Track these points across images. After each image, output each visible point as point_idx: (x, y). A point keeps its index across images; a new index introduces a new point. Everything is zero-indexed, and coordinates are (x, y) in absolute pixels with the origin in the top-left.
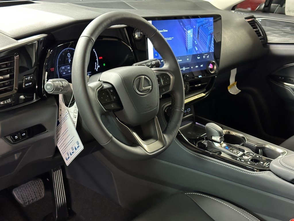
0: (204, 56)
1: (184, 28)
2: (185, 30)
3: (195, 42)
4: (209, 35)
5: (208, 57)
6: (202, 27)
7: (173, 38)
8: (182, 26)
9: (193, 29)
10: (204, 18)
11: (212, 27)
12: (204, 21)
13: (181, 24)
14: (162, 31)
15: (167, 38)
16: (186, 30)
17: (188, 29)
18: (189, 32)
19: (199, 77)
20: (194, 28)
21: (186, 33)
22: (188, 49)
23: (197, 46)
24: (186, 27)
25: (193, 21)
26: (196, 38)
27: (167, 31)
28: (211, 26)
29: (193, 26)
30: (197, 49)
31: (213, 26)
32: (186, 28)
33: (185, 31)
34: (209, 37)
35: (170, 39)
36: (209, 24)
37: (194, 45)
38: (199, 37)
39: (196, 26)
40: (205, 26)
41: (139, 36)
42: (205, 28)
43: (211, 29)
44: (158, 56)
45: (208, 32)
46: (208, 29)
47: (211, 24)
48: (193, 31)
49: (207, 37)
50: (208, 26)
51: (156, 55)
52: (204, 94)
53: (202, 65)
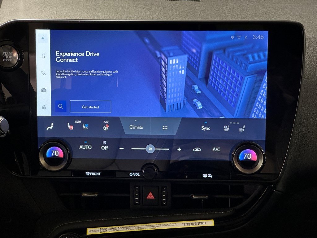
0: (225, 127)
1: (158, 53)
2: (159, 56)
3: (196, 88)
4: (250, 74)
5: (241, 130)
6: (221, 51)
7: (116, 72)
8: (151, 47)
9: (189, 55)
10: (233, 32)
11: (261, 54)
12: (233, 37)
13: (147, 41)
14: (83, 54)
15: (98, 72)
16: (163, 57)
17: (169, 54)
18: (173, 61)
20: (193, 53)
21: (163, 63)
22: (169, 102)
23: (200, 97)
24: (165, 49)
25: (189, 36)
27: (98, 54)
28: (258, 52)
29: (187, 48)
30: (200, 105)
31: (267, 53)
32: (161, 52)
33: (161, 58)
34: (248, 80)
35: (106, 75)
36: (250, 46)
37: (189, 94)
38: (211, 78)
39: (201, 49)
40: (234, 52)
41: (9, 60)
42: (233, 57)
43: (257, 58)
44: (65, 110)
45: (246, 67)
46: (248, 59)
47: (257, 47)
48: (186, 60)
49: (242, 78)
50: (245, 52)
51: (60, 106)
52: (210, 223)
53: (217, 149)
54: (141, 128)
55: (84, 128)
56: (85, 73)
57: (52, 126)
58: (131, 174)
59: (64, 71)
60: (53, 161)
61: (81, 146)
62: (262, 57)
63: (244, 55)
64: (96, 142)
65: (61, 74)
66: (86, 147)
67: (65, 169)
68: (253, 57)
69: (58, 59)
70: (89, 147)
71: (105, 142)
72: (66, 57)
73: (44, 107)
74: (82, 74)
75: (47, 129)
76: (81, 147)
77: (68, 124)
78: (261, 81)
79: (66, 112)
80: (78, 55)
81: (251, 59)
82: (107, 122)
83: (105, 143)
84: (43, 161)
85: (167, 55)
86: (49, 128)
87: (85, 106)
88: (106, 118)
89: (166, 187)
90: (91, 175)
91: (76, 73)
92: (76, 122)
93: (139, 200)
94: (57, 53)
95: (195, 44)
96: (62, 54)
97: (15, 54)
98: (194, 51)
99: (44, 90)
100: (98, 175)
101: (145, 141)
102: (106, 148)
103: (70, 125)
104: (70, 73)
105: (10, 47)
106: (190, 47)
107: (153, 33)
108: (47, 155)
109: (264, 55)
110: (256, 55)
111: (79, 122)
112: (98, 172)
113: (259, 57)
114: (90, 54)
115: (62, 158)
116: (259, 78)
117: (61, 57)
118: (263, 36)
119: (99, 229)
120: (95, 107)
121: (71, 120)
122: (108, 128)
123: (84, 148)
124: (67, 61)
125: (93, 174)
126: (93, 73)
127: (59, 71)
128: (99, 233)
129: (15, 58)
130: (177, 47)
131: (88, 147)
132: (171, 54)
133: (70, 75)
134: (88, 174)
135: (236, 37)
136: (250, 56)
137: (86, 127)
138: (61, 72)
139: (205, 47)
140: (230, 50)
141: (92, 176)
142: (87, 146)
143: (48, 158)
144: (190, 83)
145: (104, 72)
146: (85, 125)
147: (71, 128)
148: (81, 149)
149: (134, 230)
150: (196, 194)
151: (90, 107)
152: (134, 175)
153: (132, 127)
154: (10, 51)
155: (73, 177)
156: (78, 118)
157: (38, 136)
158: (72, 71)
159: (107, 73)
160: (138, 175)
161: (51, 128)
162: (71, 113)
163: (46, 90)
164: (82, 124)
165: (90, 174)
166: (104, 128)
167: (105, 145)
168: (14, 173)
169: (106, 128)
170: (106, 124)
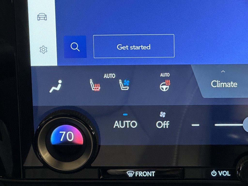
44: (83, 54)
51: (74, 46)
54: (234, 85)
55: (123, 88)
57: (59, 86)
58: (214, 173)
61: (116, 122)
66: (126, 123)
67: (87, 166)
70: (132, 124)
71: (163, 114)
73: (43, 50)
75: (51, 91)
76: (117, 124)
77: (91, 82)
79: (86, 57)
82: (167, 75)
83: (164, 116)
86: (53, 88)
87: (122, 46)
88: (165, 68)
90: (138, 175)
92: (106, 76)
99: (42, 17)
100: (151, 175)
102: (166, 124)
103: (95, 82)
108: (53, 139)
111: (112, 76)
120: (144, 48)
122: (168, 87)
123: (122, 125)
125: (141, 174)
131: (130, 123)
134: (130, 174)
137: (126, 86)
141: (139, 178)
142: (128, 122)
143: (54, 146)
146: (123, 82)
147: (95, 88)
148: (117, 127)
151: (133, 48)
152: (220, 175)
153: (215, 84)
155: (102, 179)
156: (109, 69)
157: (33, 105)
160: (227, 173)
163: (46, 15)
164: (116, 80)
165: (135, 174)
166: (161, 87)
167: (163, 119)
169: (164, 88)
170: (164, 79)
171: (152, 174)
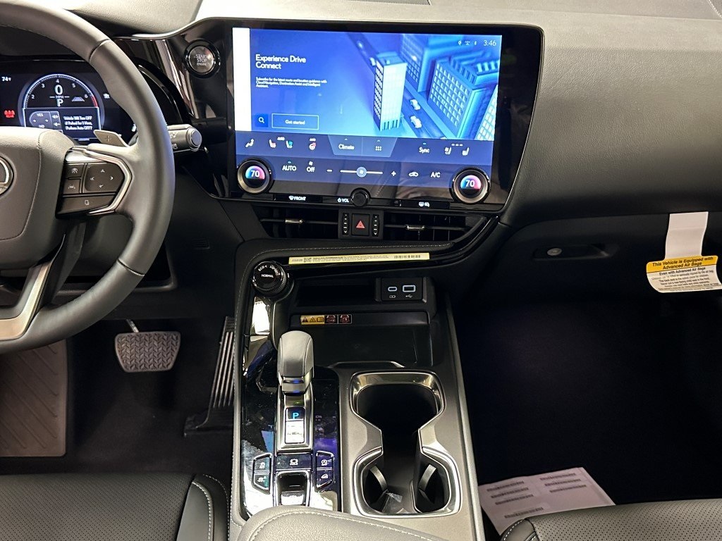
0: (447, 149)
1: (372, 60)
2: (374, 64)
3: (415, 102)
4: (478, 87)
5: (465, 153)
6: (446, 60)
7: (325, 82)
8: (364, 53)
9: (409, 63)
10: (461, 36)
11: (492, 64)
12: (460, 43)
13: (361, 45)
14: (286, 60)
15: (304, 81)
16: (379, 65)
17: (386, 62)
18: (390, 70)
19: (421, 204)
20: (413, 61)
21: (378, 72)
22: (383, 120)
23: (420, 114)
24: (380, 56)
25: (409, 41)
26: (420, 90)
27: (304, 60)
28: (489, 61)
29: (407, 55)
30: (418, 124)
31: (498, 62)
32: (376, 59)
33: (376, 66)
34: (476, 95)
35: (313, 85)
36: (480, 53)
37: (407, 110)
38: (433, 91)
39: (422, 56)
40: (461, 61)
41: (203, 64)
42: (459, 66)
43: (487, 69)
44: (266, 125)
45: (474, 79)
46: (476, 69)
47: (488, 55)
48: (405, 69)
49: (469, 92)
50: (473, 61)
51: (261, 120)
52: (425, 257)
53: (437, 174)
54: (352, 148)
55: (288, 146)
56: (289, 82)
58: (339, 200)
59: (265, 79)
60: (254, 183)
61: (284, 166)
62: (493, 68)
63: (472, 64)
64: (302, 164)
65: (263, 83)
66: (290, 167)
67: (266, 191)
68: (483, 68)
69: (259, 65)
70: (293, 168)
71: (311, 163)
72: (268, 62)
74: (285, 84)
76: (285, 168)
77: (270, 141)
78: (490, 96)
79: (268, 127)
80: (282, 60)
81: (480, 70)
82: (314, 140)
84: (241, 182)
85: (383, 63)
86: (248, 144)
87: (289, 121)
88: (313, 136)
89: (378, 216)
91: (279, 82)
92: (279, 139)
93: (348, 230)
94: (257, 57)
95: (416, 51)
96: (263, 59)
97: (210, 56)
98: (414, 58)
100: (303, 200)
101: (356, 164)
102: (312, 169)
103: (273, 142)
104: (273, 81)
105: (203, 48)
106: (410, 55)
107: (368, 35)
108: (247, 175)
109: (496, 65)
110: (486, 65)
111: (283, 139)
112: (302, 196)
113: (490, 67)
114: (295, 59)
115: (262, 180)
116: (489, 92)
117: (262, 62)
118: (496, 41)
119: (303, 258)
120: (301, 123)
121: (274, 136)
122: (314, 147)
123: (288, 168)
124: (268, 66)
125: (297, 198)
126: (298, 82)
127: (260, 79)
128: (303, 262)
129: (210, 61)
130: (395, 54)
132: (388, 62)
133: (271, 83)
134: (291, 198)
135: (463, 42)
136: (479, 66)
138: (262, 79)
139: (428, 54)
140: (457, 58)
141: (296, 201)
144: (408, 97)
145: (310, 81)
146: (288, 143)
147: (273, 145)
149: (341, 261)
150: (411, 224)
151: (295, 123)
152: (343, 201)
153: (341, 147)
154: (204, 53)
155: (275, 201)
156: (281, 135)
157: (237, 154)
158: (275, 79)
159: (313, 83)
160: (346, 200)
161: (251, 144)
162: (273, 128)
164: (285, 141)
165: (294, 198)
166: (310, 147)
167: (311, 166)
168: (212, 196)
169: (312, 147)
170: (312, 142)
171: (304, 198)
